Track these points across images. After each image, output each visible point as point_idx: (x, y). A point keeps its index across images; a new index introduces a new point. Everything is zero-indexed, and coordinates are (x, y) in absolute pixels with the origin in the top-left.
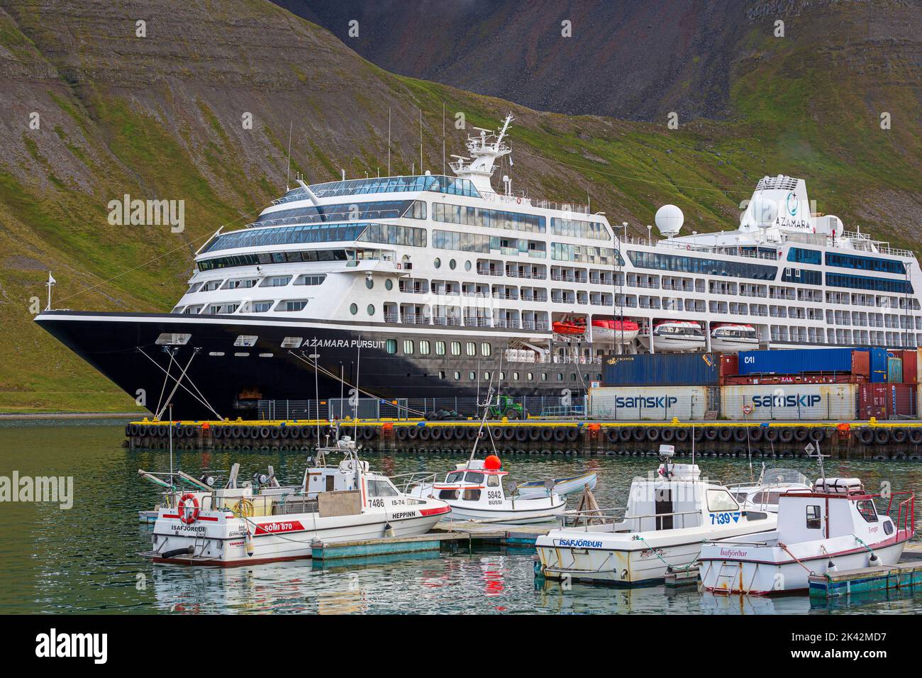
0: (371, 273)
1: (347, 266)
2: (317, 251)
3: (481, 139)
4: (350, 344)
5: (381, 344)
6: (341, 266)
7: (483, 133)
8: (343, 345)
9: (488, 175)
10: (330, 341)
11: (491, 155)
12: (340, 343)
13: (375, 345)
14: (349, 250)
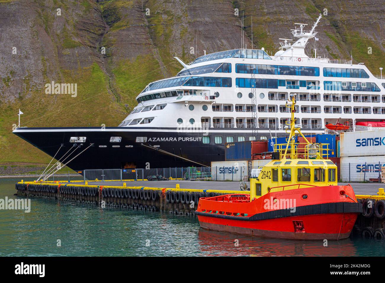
0: (187, 102)
1: (177, 99)
2: (165, 93)
3: (300, 29)
4: (177, 139)
5: (199, 139)
6: (174, 99)
7: (301, 26)
8: (173, 140)
9: (303, 48)
10: (164, 138)
11: (306, 37)
12: (171, 139)
13: (195, 140)
14: (179, 91)
